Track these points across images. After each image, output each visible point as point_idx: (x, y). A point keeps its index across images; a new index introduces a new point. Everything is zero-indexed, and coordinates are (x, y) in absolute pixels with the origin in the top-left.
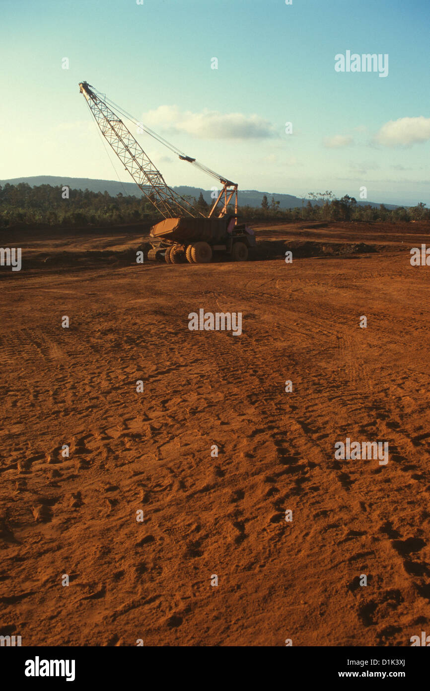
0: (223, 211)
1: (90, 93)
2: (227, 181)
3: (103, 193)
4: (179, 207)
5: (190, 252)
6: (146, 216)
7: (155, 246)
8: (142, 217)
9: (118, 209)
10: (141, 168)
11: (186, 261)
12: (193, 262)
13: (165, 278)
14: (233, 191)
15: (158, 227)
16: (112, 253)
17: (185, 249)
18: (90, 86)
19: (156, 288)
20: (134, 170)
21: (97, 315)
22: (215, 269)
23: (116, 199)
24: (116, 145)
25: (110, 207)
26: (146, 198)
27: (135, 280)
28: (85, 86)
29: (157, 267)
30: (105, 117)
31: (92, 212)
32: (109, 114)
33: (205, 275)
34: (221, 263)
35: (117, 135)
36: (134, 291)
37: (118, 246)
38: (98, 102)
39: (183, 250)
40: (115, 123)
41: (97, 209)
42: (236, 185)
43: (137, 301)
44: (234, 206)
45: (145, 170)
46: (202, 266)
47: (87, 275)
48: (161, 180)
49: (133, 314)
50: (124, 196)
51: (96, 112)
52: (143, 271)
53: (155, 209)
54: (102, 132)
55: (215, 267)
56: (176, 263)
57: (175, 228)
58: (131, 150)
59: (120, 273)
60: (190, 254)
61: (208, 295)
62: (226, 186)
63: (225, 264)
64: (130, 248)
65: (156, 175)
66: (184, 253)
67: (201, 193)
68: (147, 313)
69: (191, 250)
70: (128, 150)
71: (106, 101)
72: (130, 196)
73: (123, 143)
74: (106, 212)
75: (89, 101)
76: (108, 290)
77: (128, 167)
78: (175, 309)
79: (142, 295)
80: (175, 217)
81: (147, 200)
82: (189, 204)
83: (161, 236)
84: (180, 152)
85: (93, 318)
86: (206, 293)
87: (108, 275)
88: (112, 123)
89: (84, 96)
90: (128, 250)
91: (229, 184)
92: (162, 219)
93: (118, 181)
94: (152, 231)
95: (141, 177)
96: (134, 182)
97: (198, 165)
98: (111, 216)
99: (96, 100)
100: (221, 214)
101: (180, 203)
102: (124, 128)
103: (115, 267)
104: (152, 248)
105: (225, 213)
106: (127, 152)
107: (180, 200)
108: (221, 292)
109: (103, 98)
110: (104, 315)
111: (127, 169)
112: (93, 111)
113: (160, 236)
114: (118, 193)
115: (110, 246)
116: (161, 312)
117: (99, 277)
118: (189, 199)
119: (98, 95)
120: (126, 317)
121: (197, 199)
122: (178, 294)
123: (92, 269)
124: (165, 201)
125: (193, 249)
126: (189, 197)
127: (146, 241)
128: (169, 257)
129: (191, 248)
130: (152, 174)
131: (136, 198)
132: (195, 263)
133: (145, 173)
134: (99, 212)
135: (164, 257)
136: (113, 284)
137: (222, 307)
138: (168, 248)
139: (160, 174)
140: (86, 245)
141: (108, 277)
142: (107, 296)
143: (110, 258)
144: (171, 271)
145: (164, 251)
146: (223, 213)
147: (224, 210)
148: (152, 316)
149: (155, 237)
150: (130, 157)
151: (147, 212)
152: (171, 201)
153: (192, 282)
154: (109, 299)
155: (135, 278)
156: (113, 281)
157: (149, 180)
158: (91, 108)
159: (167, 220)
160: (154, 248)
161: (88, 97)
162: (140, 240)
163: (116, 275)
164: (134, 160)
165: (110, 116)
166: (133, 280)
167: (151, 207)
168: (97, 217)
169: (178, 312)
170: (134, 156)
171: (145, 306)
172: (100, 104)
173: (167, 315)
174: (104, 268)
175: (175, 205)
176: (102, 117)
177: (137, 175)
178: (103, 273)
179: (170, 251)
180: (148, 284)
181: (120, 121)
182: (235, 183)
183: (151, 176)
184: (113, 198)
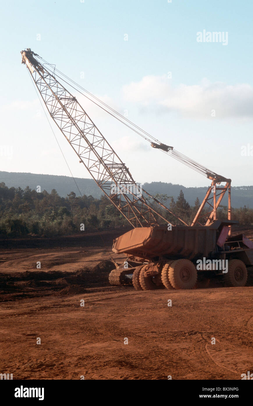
0: (211, 216)
1: (35, 63)
2: (216, 175)
3: (50, 192)
4: (151, 211)
5: (167, 273)
6: (107, 223)
7: (119, 265)
8: (101, 225)
9: (69, 214)
10: (101, 160)
11: (162, 287)
12: (171, 288)
13: (133, 310)
14: (224, 189)
15: (122, 239)
16: (59, 275)
17: (160, 269)
18: (36, 55)
19: (121, 326)
20: (91, 163)
21: (38, 368)
22: (202, 298)
23: (67, 200)
24: (68, 129)
25: (59, 211)
26: (106, 199)
27: (92, 314)
28: (29, 55)
29: (121, 294)
30: (54, 93)
31: (35, 218)
32: (59, 90)
33: (187, 307)
34: (211, 290)
35: (70, 117)
36: (90, 330)
37: (69, 264)
38: (45, 74)
39: (157, 270)
40: (66, 102)
41: (41, 215)
42: (229, 181)
43: (93, 345)
44: (226, 208)
45: (106, 162)
46: (183, 294)
47: (26, 305)
48: (127, 175)
49: (89, 366)
50: (77, 196)
51: (42, 87)
52: (103, 300)
53: (118, 213)
54: (51, 114)
55: (202, 295)
56: (148, 289)
57: (145, 241)
58: (88, 136)
59: (71, 303)
60: (167, 276)
61: (194, 337)
62: (215, 182)
63: (215, 290)
64: (86, 268)
65: (121, 168)
66: (159, 274)
67: (181, 191)
68: (107, 364)
69: (168, 271)
70: (84, 137)
71: (56, 73)
72: (85, 196)
73: (78, 127)
74: (53, 218)
75: (34, 74)
76: (54, 329)
77: (83, 159)
78: (147, 358)
79: (101, 337)
80: (146, 225)
81: (108, 202)
82: (165, 206)
83: (128, 252)
84: (152, 137)
85: (32, 371)
86: (191, 333)
87: (55, 306)
88: (63, 102)
89: (28, 67)
90: (82, 270)
91: (219, 179)
92: (129, 228)
93: (70, 176)
94: (114, 245)
95: (101, 172)
96: (91, 178)
97: (176, 155)
98: (60, 224)
99: (43, 72)
100: (209, 221)
101: (152, 205)
102: (79, 108)
103: (65, 294)
104: (115, 268)
105: (215, 219)
106: (83, 139)
107: (152, 201)
108: (212, 333)
109: (53, 70)
110: (48, 366)
111: (82, 161)
112: (39, 86)
113: (125, 252)
114: (69, 193)
115: (58, 264)
116: (127, 363)
117: (42, 308)
118: (165, 199)
119: (46, 66)
120: (79, 370)
121: (176, 200)
122: (151, 335)
123: (31, 297)
124: (132, 204)
125: (171, 270)
126: (165, 198)
127: (106, 257)
128: (138, 280)
129: (168, 268)
130: (114, 168)
131: (94, 199)
132: (174, 289)
133: (106, 166)
134: (44, 218)
135: (130, 280)
136: (61, 319)
137: (215, 357)
138: (136, 268)
139: (125, 168)
140: (25, 263)
141: (54, 310)
142: (52, 338)
143: (57, 281)
144: (140, 300)
145: (131, 272)
146: (212, 220)
147: (213, 214)
148: (115, 369)
149: (119, 253)
150: (87, 145)
151: (109, 218)
152: (140, 202)
153: (170, 316)
154: (55, 342)
155: (92, 311)
156: (61, 315)
157: (112, 175)
158: (36, 83)
159: (135, 230)
160: (118, 268)
161: (32, 68)
162: (99, 256)
163: (65, 306)
164: (92, 149)
165: (60, 93)
166: (89, 314)
167: (113, 211)
168: (41, 225)
169: (151, 362)
170: (92, 145)
171: (105, 353)
172: (48, 77)
173: (136, 367)
174: (48, 295)
175: (146, 209)
176: (51, 93)
177: (95, 169)
178: (47, 302)
179: (139, 272)
180: (109, 319)
181: (74, 99)
182: (227, 178)
183: (114, 171)
184: (63, 199)
